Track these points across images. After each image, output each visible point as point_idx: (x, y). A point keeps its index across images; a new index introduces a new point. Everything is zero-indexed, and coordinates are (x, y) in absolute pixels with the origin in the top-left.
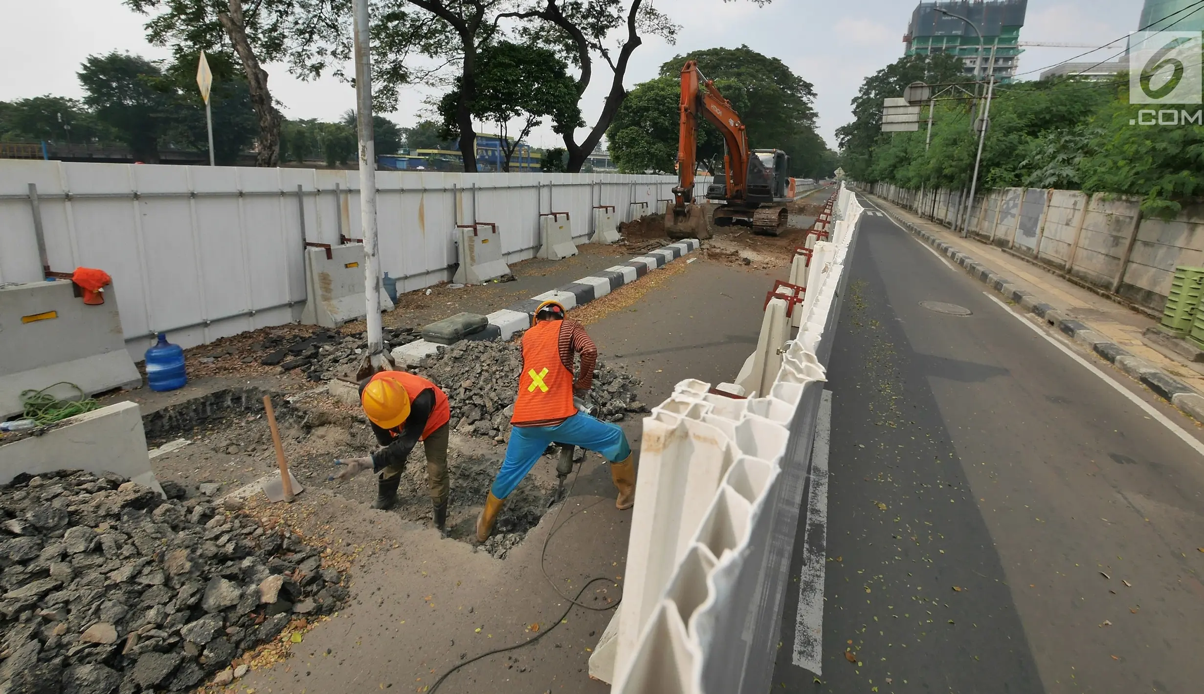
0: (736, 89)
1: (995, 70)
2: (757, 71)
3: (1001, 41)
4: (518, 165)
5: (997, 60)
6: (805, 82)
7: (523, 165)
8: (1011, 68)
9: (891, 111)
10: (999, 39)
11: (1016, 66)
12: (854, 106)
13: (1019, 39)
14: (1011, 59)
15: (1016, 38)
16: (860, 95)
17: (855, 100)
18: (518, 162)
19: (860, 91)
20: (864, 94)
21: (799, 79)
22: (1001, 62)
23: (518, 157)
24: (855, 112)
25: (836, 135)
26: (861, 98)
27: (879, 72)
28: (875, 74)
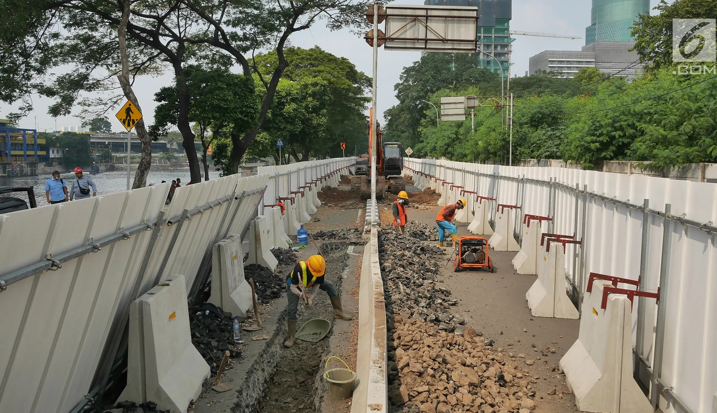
0: (322, 85)
1: (495, 55)
2: (333, 69)
3: (497, 31)
4: (22, 153)
5: (496, 47)
6: (367, 77)
7: (28, 153)
8: (507, 53)
9: (447, 106)
10: (495, 29)
11: (511, 51)
12: (397, 91)
13: (510, 29)
14: (506, 46)
15: (508, 29)
16: (401, 82)
17: (397, 86)
18: (21, 150)
19: (401, 79)
20: (404, 81)
21: (362, 74)
22: (499, 48)
23: (21, 144)
24: (398, 97)
25: (385, 117)
26: (402, 84)
27: (415, 63)
28: (412, 65)
